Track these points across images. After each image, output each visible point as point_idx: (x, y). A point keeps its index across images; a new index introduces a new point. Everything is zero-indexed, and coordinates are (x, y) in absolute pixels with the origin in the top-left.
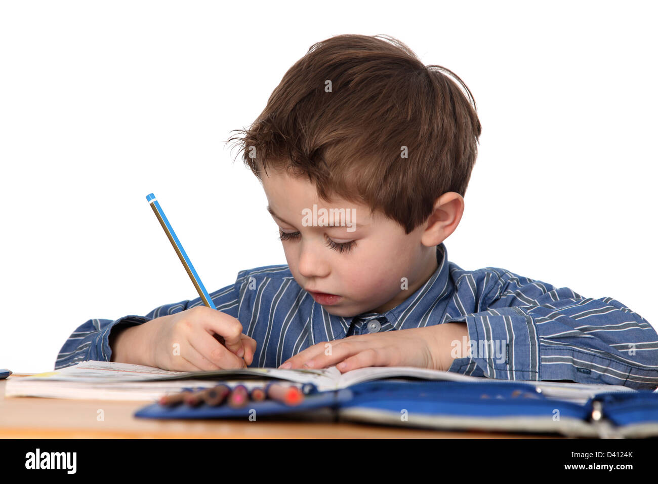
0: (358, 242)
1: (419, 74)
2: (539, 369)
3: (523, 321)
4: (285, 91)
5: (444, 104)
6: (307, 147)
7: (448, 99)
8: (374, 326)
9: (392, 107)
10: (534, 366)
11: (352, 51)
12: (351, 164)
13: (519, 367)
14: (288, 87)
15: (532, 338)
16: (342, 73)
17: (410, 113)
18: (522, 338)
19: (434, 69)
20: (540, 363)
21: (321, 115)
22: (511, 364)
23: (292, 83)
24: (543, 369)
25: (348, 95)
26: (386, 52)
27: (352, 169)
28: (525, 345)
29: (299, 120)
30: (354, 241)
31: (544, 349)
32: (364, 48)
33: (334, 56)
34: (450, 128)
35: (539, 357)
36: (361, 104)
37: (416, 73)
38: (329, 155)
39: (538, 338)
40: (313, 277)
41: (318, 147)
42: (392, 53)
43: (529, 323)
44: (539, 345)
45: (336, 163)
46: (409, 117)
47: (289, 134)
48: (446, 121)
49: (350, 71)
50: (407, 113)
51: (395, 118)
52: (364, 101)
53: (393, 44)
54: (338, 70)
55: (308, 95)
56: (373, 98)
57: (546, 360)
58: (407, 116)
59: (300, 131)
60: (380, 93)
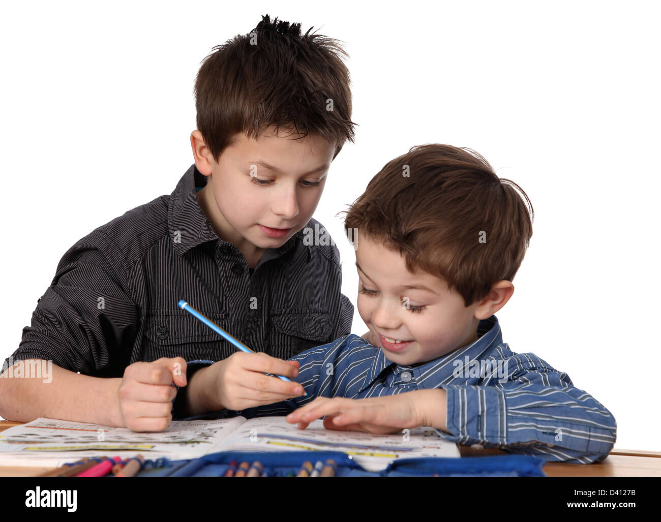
0: (427, 307)
1: (496, 185)
2: (507, 435)
3: (495, 395)
4: (388, 181)
5: (513, 212)
6: (404, 229)
7: (516, 210)
8: (406, 376)
9: (473, 210)
10: (502, 432)
11: (446, 159)
12: (435, 249)
13: (490, 434)
14: (391, 178)
15: (502, 410)
16: (436, 175)
17: (487, 215)
18: (492, 410)
19: (506, 183)
20: (507, 430)
21: (418, 205)
22: (481, 430)
23: (394, 175)
24: (510, 435)
25: (440, 194)
26: (473, 164)
27: (436, 253)
28: (495, 416)
29: (399, 206)
30: (424, 306)
31: (509, 419)
32: (455, 157)
33: (432, 160)
34: (515, 232)
35: (507, 425)
36: (450, 202)
37: (494, 184)
38: (421, 238)
39: (507, 410)
40: (386, 329)
41: (411, 230)
42: (478, 166)
43: (500, 396)
44: (507, 416)
45: (424, 246)
46: (486, 219)
47: (390, 216)
48: (513, 225)
49: (443, 175)
50: (485, 215)
51: (475, 218)
52: (452, 201)
53: (475, 156)
54: (435, 172)
55: (408, 187)
56: (459, 199)
57: (512, 427)
58: (485, 219)
59: (399, 215)
60: (466, 196)
